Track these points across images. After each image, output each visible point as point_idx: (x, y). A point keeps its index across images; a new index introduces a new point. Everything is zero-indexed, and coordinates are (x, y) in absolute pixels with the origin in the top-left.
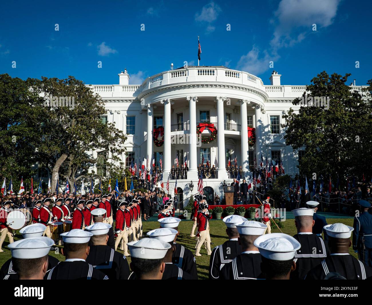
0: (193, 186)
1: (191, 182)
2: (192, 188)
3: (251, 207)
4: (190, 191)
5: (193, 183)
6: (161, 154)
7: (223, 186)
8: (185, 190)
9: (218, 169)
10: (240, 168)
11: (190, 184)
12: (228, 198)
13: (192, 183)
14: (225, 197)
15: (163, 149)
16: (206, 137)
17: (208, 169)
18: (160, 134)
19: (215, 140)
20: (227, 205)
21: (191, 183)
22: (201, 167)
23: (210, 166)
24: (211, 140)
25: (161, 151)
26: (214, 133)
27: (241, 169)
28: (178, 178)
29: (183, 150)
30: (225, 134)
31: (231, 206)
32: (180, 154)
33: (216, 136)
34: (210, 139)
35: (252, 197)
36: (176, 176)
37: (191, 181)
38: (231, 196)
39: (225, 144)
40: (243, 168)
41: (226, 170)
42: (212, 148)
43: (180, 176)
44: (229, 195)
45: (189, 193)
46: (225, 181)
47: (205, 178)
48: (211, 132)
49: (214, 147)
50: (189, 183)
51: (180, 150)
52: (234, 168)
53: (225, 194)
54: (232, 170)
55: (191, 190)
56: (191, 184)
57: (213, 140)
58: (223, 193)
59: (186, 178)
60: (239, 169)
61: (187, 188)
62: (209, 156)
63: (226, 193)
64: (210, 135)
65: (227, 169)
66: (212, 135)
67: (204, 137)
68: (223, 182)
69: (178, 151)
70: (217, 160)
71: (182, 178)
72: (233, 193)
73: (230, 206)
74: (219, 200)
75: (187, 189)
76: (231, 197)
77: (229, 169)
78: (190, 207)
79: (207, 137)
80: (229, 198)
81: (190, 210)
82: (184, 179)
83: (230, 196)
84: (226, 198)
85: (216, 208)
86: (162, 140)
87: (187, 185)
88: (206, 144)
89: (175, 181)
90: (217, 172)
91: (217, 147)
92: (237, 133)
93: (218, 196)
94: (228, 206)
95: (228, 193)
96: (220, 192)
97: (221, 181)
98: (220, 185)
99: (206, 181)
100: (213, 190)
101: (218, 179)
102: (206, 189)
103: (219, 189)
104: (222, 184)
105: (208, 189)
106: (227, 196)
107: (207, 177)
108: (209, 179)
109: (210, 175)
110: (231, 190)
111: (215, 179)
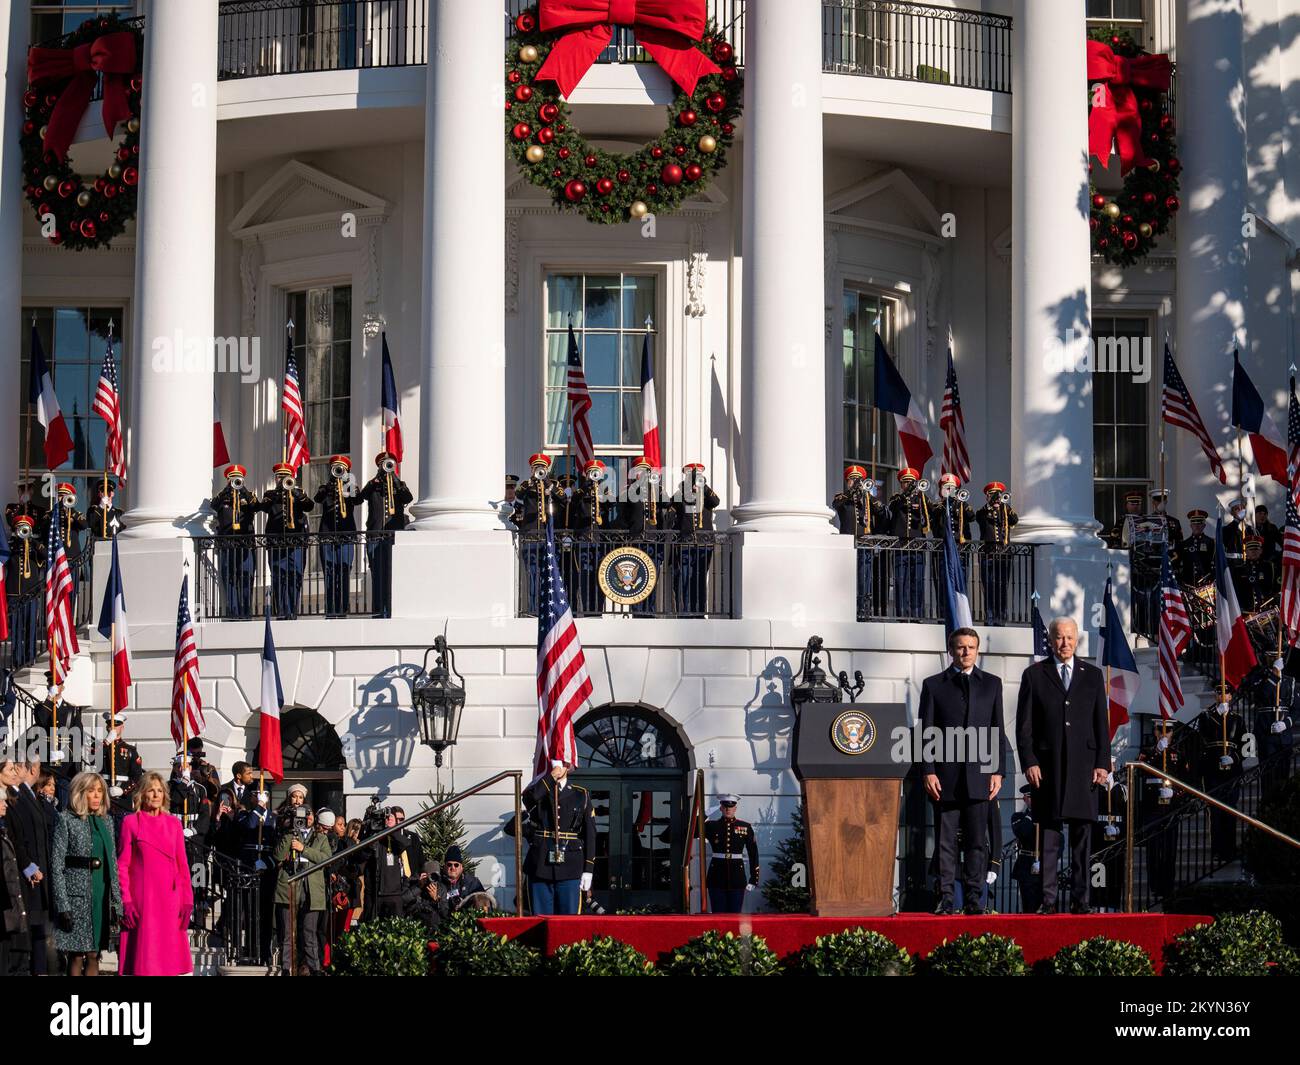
0: (458, 697)
1: (434, 655)
2: (448, 715)
3: (1093, 945)
4: (423, 754)
5: (462, 661)
6: (103, 332)
7: (798, 696)
8: (366, 735)
9: (738, 515)
11: (420, 672)
12: (838, 841)
13: (442, 661)
14: (803, 820)
15: (132, 269)
16: (613, 149)
18: (96, 109)
19: (711, 187)
20: (824, 912)
21: (432, 665)
24: (667, 181)
25: (103, 294)
26: (702, 104)
28: (286, 604)
29: (347, 289)
30: (833, 124)
31: (868, 925)
32: (322, 333)
33: (725, 137)
34: (664, 168)
35: (1112, 830)
36: (265, 578)
37: (440, 645)
38: (872, 818)
39: (833, 230)
42: (675, 270)
43: (314, 586)
44: (849, 800)
45: (401, 771)
46: (815, 645)
47: (593, 605)
48: (677, 90)
49: (702, 261)
50: (416, 658)
51: (314, 293)
55: (438, 747)
56: (439, 674)
57: (689, 179)
59: (381, 606)
61: (386, 712)
62: (648, 363)
63: (813, 785)
64: (662, 122)
66: (679, 122)
67: (592, 146)
68: (795, 661)
69: (297, 303)
70: (730, 416)
71: (337, 605)
72: (895, 785)
73: (852, 924)
74: (742, 856)
75: (382, 723)
76: (869, 829)
78: (410, 932)
79: (629, 150)
80: (852, 834)
81: (412, 959)
82: (358, 614)
83: (858, 817)
84: (819, 832)
85: (703, 950)
86: (113, 170)
87: (380, 682)
88: (612, 228)
89: (251, 632)
90: (735, 539)
91: (738, 262)
92: (972, 110)
93: (738, 814)
94: (837, 926)
95: (838, 785)
96: (759, 773)
97: (776, 648)
98: (764, 691)
99: (604, 647)
100: (687, 750)
101: (740, 618)
102: (610, 729)
103: (748, 739)
104: (778, 682)
105: (620, 737)
106: (824, 820)
107: (614, 599)
108: (635, 617)
109: (652, 582)
110: (871, 743)
111: (703, 617)
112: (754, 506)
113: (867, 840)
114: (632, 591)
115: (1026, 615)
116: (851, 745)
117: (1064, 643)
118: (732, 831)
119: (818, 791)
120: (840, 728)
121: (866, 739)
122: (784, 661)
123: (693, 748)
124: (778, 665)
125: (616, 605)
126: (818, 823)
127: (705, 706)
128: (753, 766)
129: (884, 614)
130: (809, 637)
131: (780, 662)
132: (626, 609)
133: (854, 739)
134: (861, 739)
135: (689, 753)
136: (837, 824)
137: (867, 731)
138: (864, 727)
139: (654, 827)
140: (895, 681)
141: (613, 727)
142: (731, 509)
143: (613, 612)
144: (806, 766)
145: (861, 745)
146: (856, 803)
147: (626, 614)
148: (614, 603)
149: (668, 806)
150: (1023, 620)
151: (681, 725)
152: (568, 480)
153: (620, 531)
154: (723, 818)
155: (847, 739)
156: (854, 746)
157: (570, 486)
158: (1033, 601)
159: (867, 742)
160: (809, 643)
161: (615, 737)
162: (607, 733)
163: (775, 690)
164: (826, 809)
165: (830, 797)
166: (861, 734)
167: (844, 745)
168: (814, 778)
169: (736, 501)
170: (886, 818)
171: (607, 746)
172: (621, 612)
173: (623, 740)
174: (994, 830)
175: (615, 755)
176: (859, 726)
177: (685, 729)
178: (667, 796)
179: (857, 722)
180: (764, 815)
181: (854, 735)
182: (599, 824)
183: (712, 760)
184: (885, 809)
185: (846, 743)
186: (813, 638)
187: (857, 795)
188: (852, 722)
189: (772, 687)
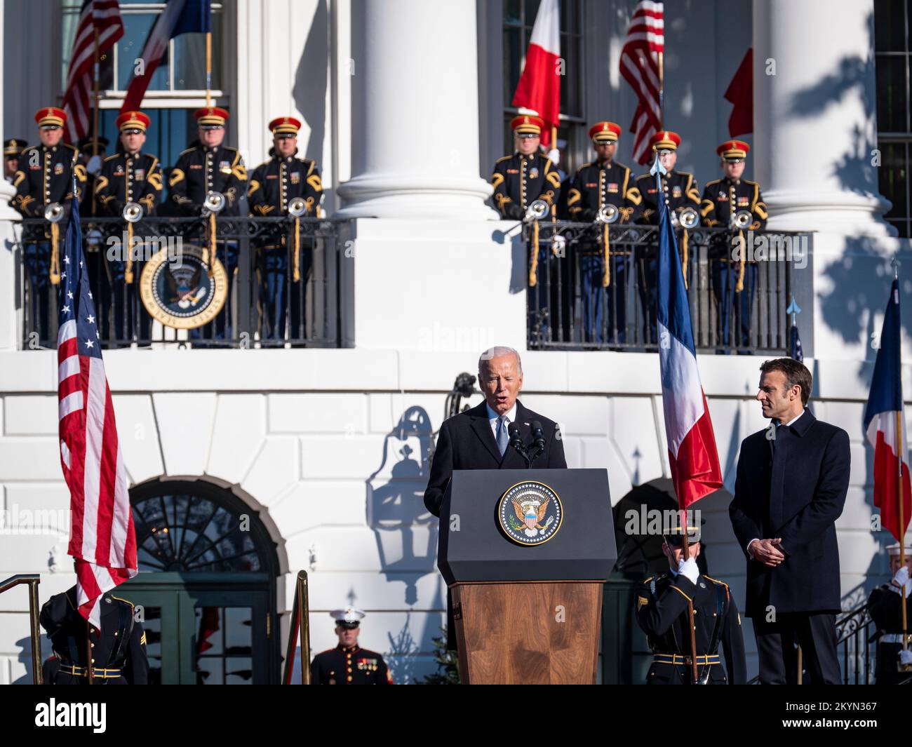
9: (347, 195)
10: (727, 182)
12: (509, 675)
17: (194, 187)
22: (63, 153)
23: (216, 138)
27: (747, 190)
38: (560, 642)
40: (769, 183)
41: (493, 202)
44: (524, 613)
46: (465, 386)
47: (133, 330)
52: (616, 175)
53: (455, 612)
54: (590, 203)
58: (430, 586)
60: (709, 193)
63: (469, 594)
65: (509, 188)
68: (436, 410)
72: (593, 592)
77: (539, 188)
83: (538, 639)
95: (509, 593)
96: (389, 579)
97: (406, 392)
98: (395, 458)
99: (150, 393)
100: (276, 545)
101: (353, 347)
102: (160, 515)
103: (373, 528)
104: (414, 442)
105: (175, 527)
106: (488, 645)
107: (165, 320)
108: (195, 346)
109: (220, 296)
110: (556, 529)
111: (282, 347)
112: (369, 180)
113: (552, 672)
114: (191, 309)
115: (778, 338)
116: (528, 533)
117: (499, 386)
118: (354, 666)
119: (478, 601)
120: (511, 509)
121: (548, 523)
122: (423, 412)
123: (284, 541)
124: (414, 418)
125: (167, 329)
126: (478, 649)
127: (301, 478)
128: (379, 567)
129: (567, 338)
130: (457, 375)
131: (417, 414)
132: (183, 335)
133: (532, 523)
134: (542, 523)
135: (279, 549)
136: (508, 649)
137: (550, 511)
138: (545, 505)
139: (229, 660)
140: (584, 439)
141: (164, 511)
142: (337, 185)
143: (163, 341)
144: (459, 564)
145: (542, 532)
146: (536, 618)
147: (182, 343)
148: (164, 326)
149: (249, 629)
150: (774, 344)
151: (266, 509)
152: (96, 144)
153: (172, 220)
154: (340, 646)
155: (522, 523)
156: (531, 533)
157: (99, 154)
158: (788, 317)
159: (551, 526)
160: (456, 384)
161: (169, 527)
162: (157, 521)
163: (411, 456)
164: (491, 628)
165: (496, 610)
166: (542, 515)
167: (518, 533)
168: (471, 581)
169: (345, 174)
170: (578, 640)
171: (157, 540)
172: (176, 341)
173: (180, 531)
174: (733, 655)
175: (169, 553)
176: (537, 503)
177: (272, 513)
178: (247, 613)
179: (536, 497)
180: (396, 642)
181: (530, 516)
182: (151, 657)
183: (312, 560)
184: (578, 626)
185: (519, 528)
186: (462, 376)
187: (536, 606)
188: (528, 498)
189: (407, 450)
